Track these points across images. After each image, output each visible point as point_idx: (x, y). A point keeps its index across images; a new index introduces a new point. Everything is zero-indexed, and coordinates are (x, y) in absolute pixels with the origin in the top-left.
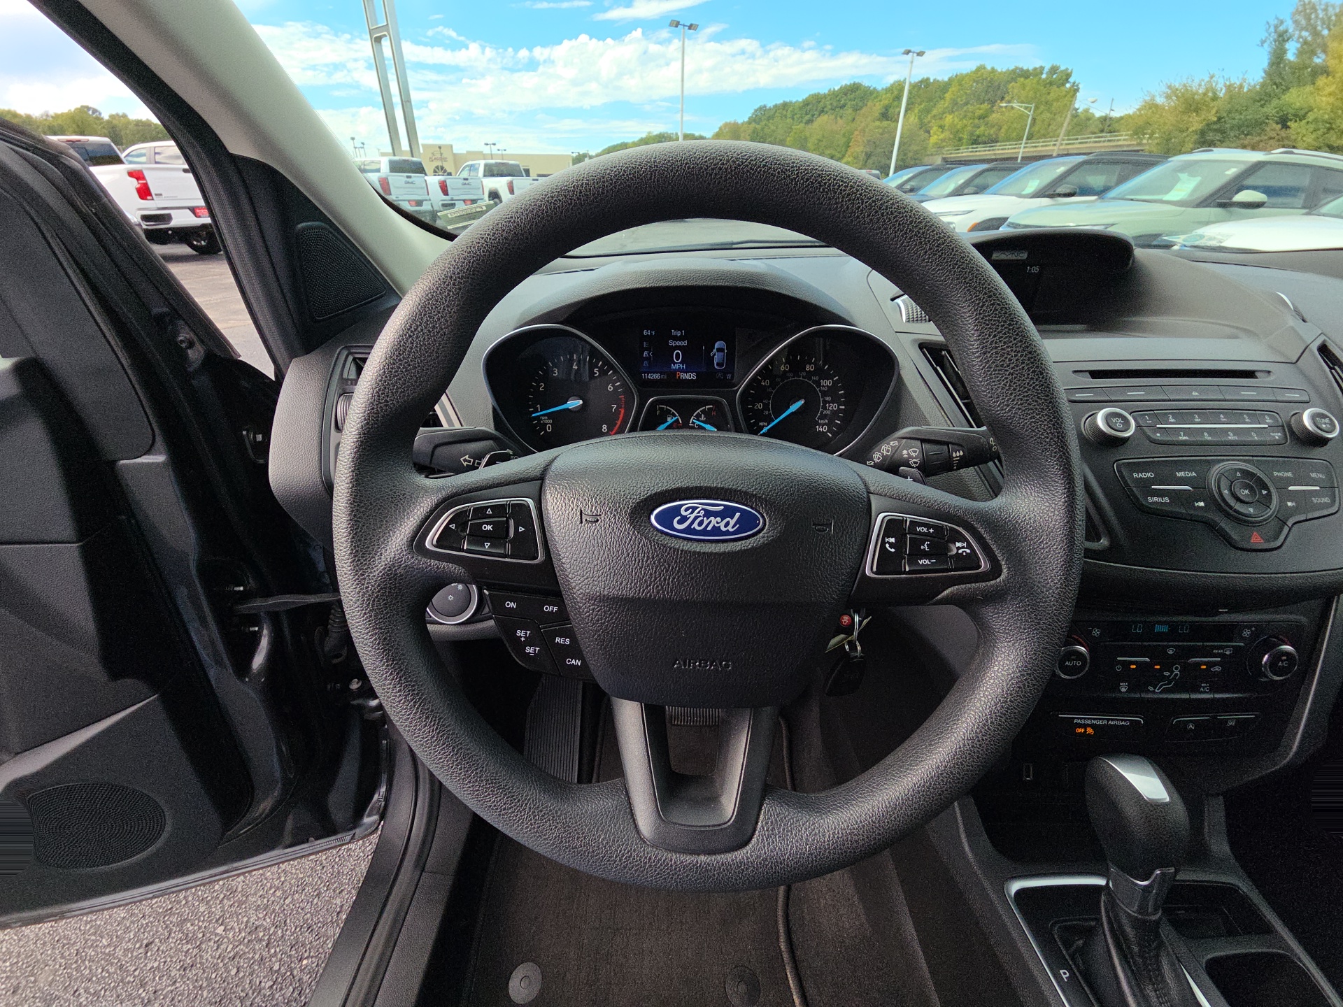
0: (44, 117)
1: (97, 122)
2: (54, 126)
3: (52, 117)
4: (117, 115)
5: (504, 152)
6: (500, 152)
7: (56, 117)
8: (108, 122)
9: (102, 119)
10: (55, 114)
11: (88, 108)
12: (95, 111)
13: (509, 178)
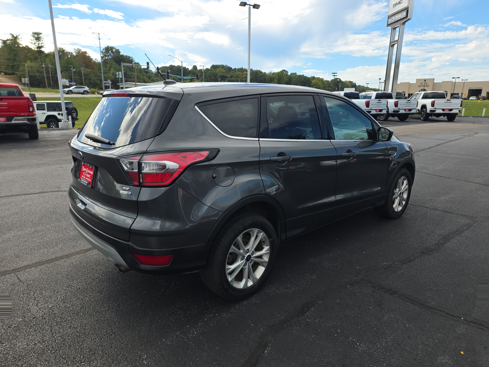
0: (270, 74)
1: (286, 76)
2: (272, 77)
3: (272, 74)
4: (293, 73)
5: (466, 81)
6: (463, 81)
7: (274, 73)
8: (290, 76)
9: (288, 75)
10: (273, 73)
11: (284, 70)
12: (287, 72)
13: (433, 100)
